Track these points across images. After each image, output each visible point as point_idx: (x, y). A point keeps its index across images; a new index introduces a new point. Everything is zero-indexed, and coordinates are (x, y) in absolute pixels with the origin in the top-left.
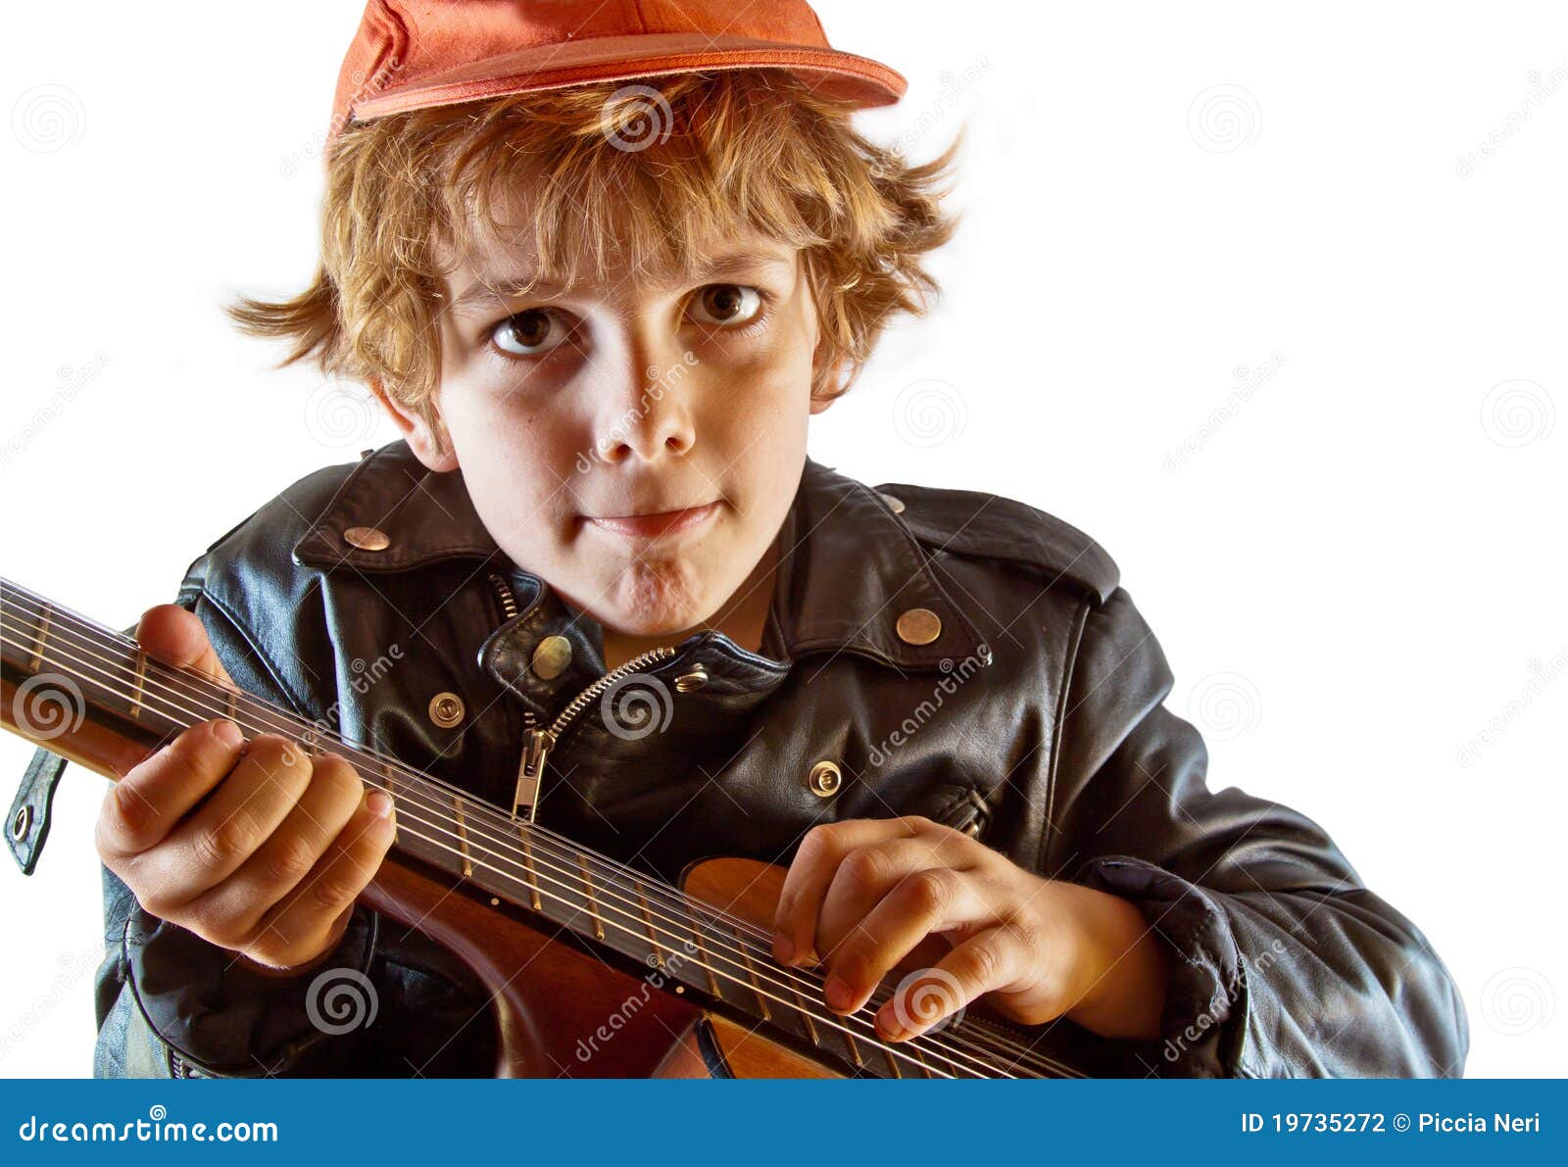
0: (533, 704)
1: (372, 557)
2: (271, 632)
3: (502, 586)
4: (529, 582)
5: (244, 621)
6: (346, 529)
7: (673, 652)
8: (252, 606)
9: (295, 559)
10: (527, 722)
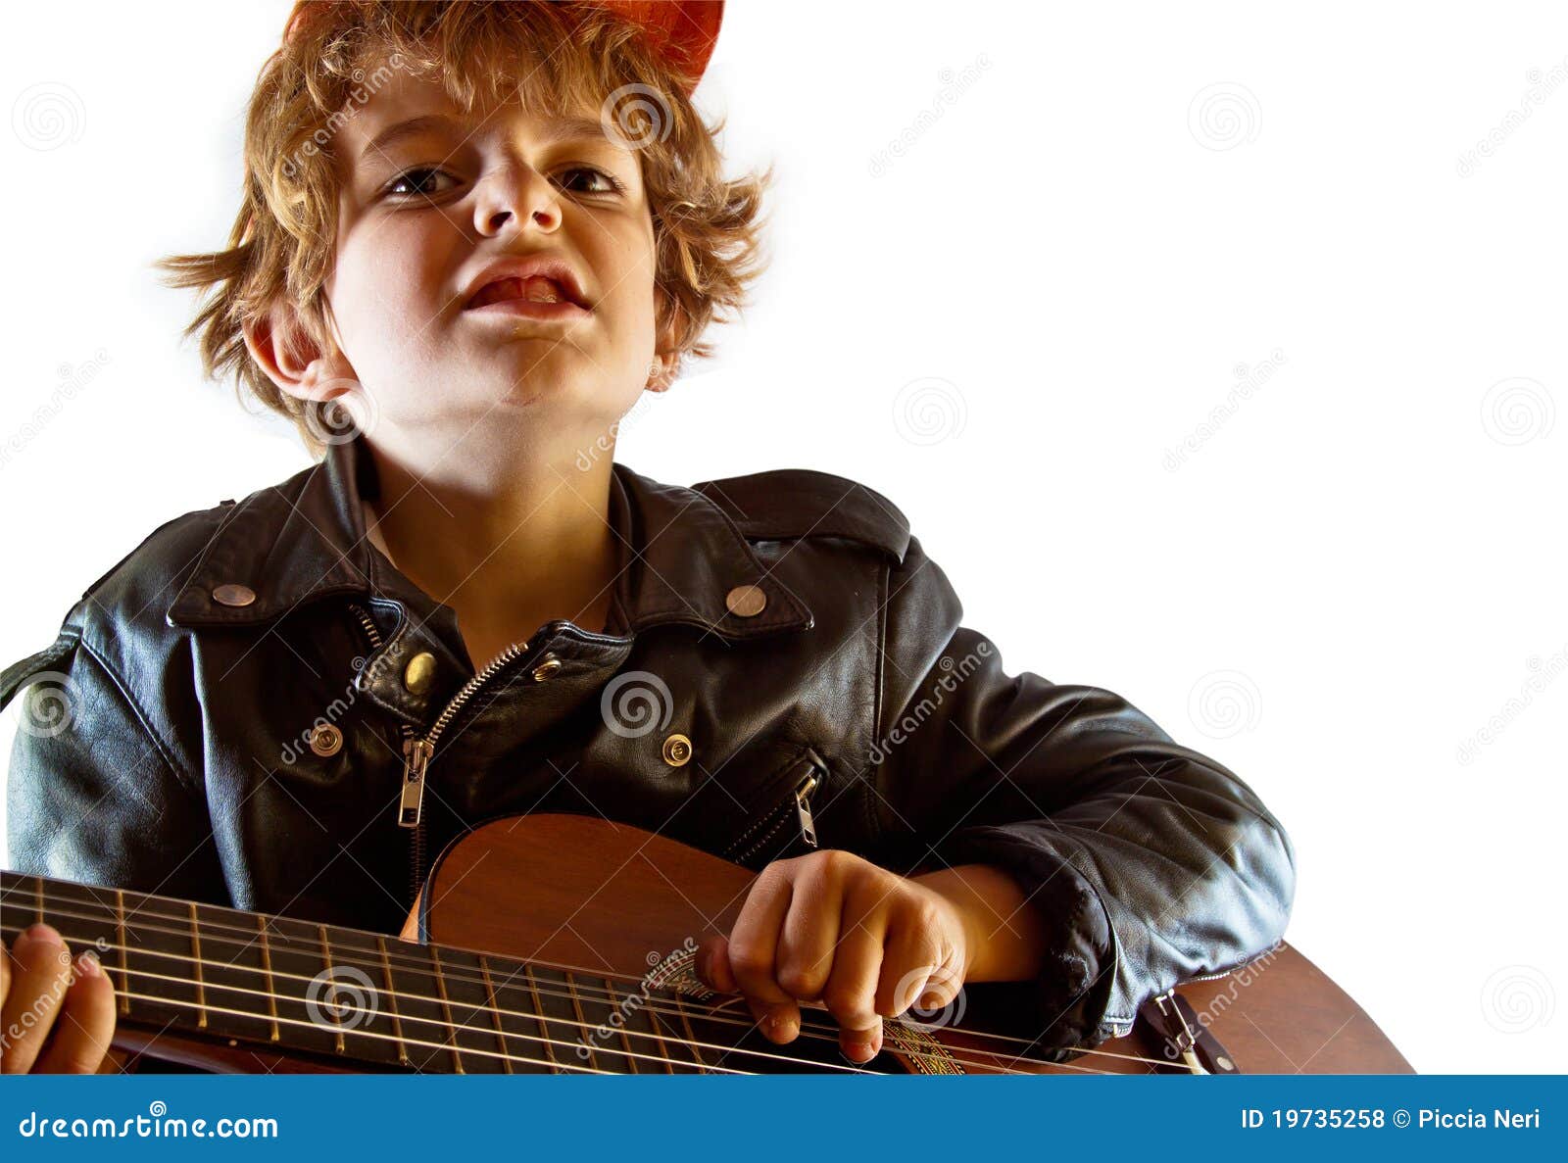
0: (409, 718)
1: (241, 613)
2: (141, 681)
3: (361, 614)
4: (388, 607)
5: (118, 670)
6: (214, 589)
7: (526, 647)
8: (126, 657)
9: (169, 621)
10: (405, 734)
